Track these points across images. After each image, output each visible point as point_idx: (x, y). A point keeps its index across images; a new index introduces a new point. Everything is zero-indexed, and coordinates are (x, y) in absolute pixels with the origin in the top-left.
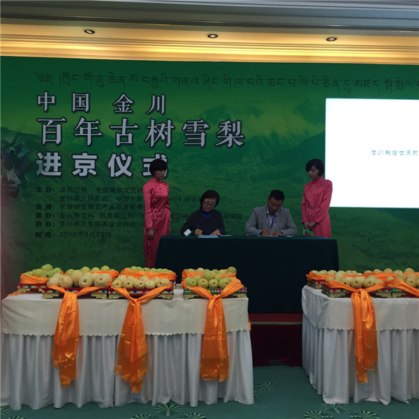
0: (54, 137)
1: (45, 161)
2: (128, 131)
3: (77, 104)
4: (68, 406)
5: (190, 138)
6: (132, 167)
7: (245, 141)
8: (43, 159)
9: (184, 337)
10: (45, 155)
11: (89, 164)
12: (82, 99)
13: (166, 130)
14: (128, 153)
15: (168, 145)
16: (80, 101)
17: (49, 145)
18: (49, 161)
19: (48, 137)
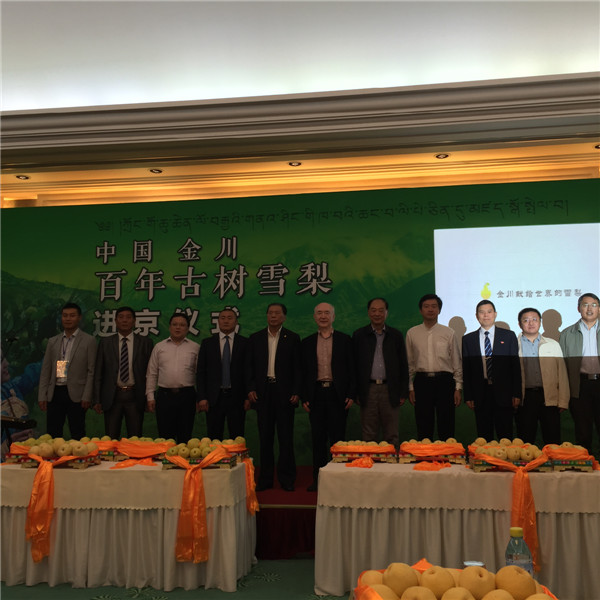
0: (113, 292)
1: (103, 320)
2: (195, 281)
3: (139, 253)
4: (41, 585)
5: (267, 286)
6: (199, 324)
7: (333, 286)
8: (100, 318)
9: (160, 512)
10: (103, 313)
11: (151, 322)
12: (145, 247)
13: (237, 277)
14: (194, 307)
15: (240, 295)
16: (142, 250)
17: (108, 301)
18: (107, 320)
19: (108, 292)
